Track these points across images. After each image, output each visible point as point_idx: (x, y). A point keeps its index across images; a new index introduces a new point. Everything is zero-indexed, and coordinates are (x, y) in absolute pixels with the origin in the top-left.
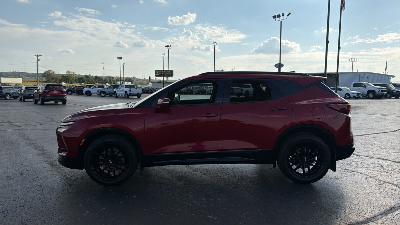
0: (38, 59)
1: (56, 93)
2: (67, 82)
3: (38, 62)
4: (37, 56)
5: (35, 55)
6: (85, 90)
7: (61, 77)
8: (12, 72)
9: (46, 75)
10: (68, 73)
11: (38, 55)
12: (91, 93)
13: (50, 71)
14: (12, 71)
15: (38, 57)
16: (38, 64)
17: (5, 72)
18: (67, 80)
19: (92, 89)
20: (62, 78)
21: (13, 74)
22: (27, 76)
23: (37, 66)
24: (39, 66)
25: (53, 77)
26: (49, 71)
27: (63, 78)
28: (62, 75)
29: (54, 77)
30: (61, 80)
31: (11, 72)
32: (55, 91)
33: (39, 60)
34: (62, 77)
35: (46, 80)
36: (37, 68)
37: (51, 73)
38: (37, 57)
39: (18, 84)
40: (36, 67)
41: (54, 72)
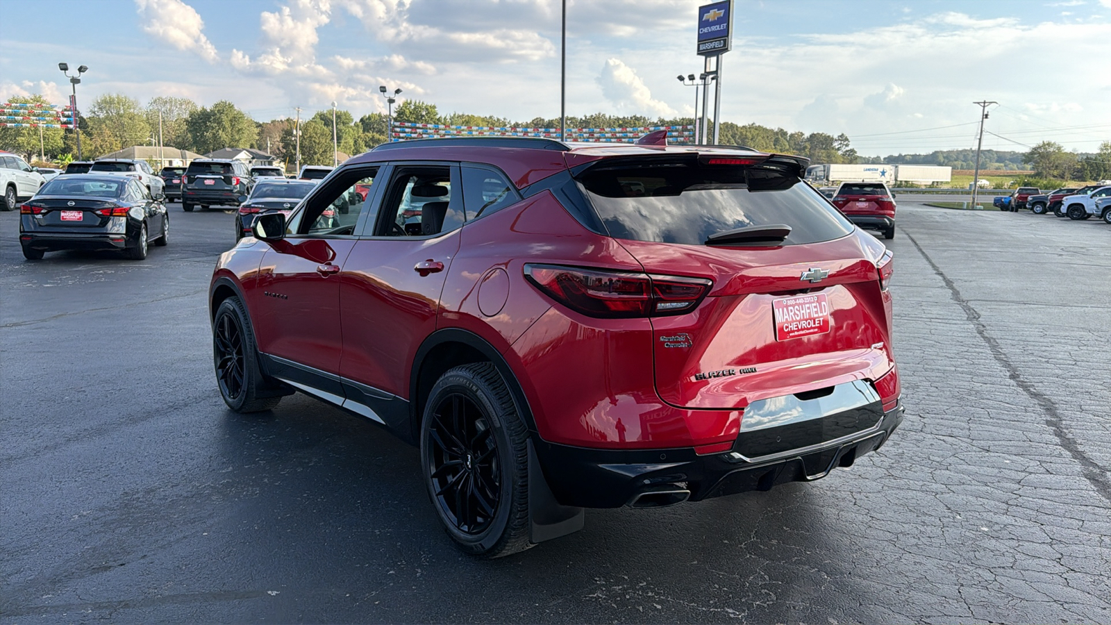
0: (985, 113)
1: (863, 207)
2: (1100, 176)
3: (982, 122)
4: (983, 104)
5: (978, 103)
6: (1068, 201)
7: (1081, 162)
8: (961, 151)
9: (1036, 156)
10: (1105, 151)
11: (985, 103)
12: (1085, 211)
13: (1049, 144)
14: (960, 149)
15: (984, 107)
16: (984, 127)
17: (942, 152)
18: (1101, 170)
19: (1091, 198)
20: (1083, 165)
21: (961, 157)
22: (997, 161)
23: (979, 132)
24: (984, 133)
25: (1056, 164)
26: (1047, 144)
27: (1086, 166)
28: (1085, 157)
29: (1059, 161)
30: (1078, 172)
31: (957, 151)
32: (861, 201)
33: (987, 116)
34: (1084, 163)
35: (1033, 172)
36: (979, 137)
37: (1052, 150)
38: (982, 108)
39: (937, 182)
40: (977, 135)
41: (1059, 148)
